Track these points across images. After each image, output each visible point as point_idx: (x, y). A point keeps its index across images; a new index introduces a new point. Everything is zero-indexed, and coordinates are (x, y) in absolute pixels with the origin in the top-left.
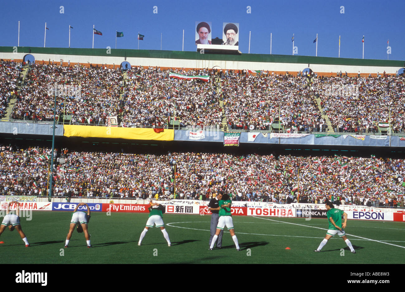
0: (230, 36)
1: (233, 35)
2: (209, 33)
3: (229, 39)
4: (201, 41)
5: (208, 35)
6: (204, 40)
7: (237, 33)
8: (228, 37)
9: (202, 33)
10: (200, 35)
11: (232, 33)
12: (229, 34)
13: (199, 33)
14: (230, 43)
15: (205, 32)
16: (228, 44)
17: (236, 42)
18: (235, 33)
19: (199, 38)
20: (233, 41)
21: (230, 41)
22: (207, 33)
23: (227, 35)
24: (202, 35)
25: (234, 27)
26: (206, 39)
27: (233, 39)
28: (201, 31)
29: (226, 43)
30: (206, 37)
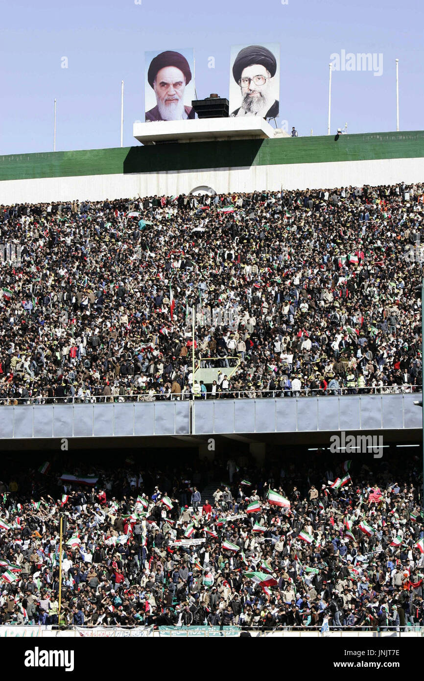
0: (253, 86)
1: (261, 82)
2: (187, 83)
3: (248, 94)
4: (164, 111)
5: (182, 91)
6: (173, 105)
7: (273, 75)
8: (246, 90)
9: (164, 84)
10: (158, 93)
11: (259, 77)
12: (250, 80)
13: (157, 85)
14: (254, 107)
15: (174, 82)
16: (246, 113)
17: (272, 103)
18: (267, 77)
19: (158, 103)
20: (262, 101)
21: (251, 102)
22: (182, 83)
23: (243, 84)
24: (165, 93)
25: (265, 56)
26: (179, 101)
27: (262, 94)
28: (161, 81)
29: (241, 109)
30: (178, 98)
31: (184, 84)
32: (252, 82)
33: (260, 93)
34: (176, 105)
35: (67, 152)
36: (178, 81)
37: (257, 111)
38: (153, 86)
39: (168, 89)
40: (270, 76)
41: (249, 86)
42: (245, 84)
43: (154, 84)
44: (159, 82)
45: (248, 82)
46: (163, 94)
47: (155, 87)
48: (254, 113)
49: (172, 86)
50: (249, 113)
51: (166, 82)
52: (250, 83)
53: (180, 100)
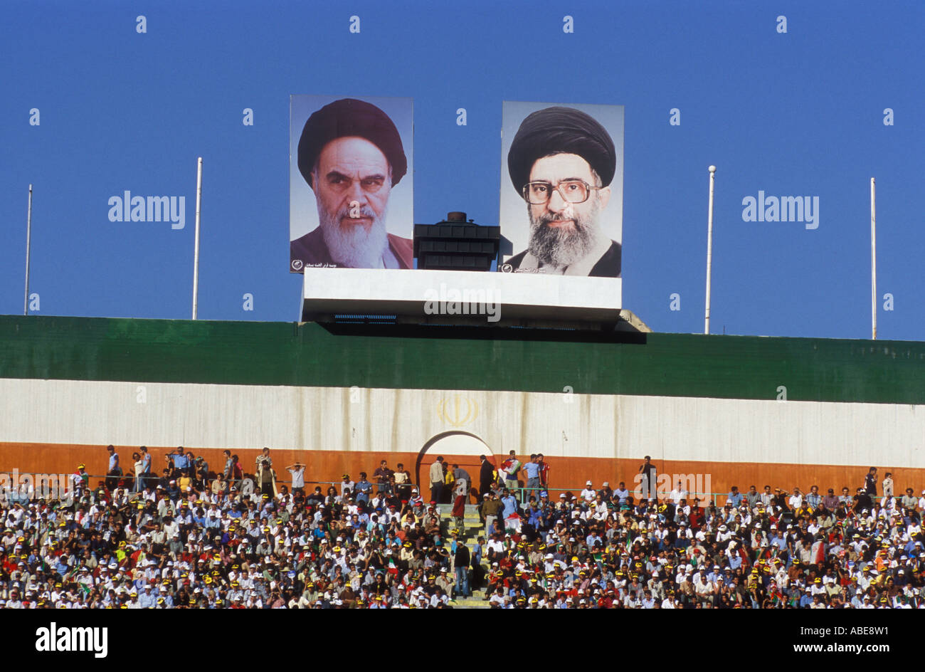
0: (556, 204)
1: (577, 194)
2: (395, 181)
3: (545, 223)
4: (336, 240)
5: (384, 200)
6: (359, 232)
7: (606, 179)
8: (540, 211)
9: (337, 178)
10: (322, 198)
11: (572, 183)
12: (550, 188)
13: (320, 179)
14: (561, 253)
15: (362, 176)
16: (540, 265)
17: (606, 247)
18: (591, 183)
19: (321, 222)
20: (580, 241)
21: (553, 241)
22: (382, 178)
23: (532, 195)
24: (341, 199)
25: (588, 135)
26: (375, 224)
27: (582, 223)
28: (331, 170)
29: (528, 255)
30: (373, 214)
31: (387, 182)
32: (555, 193)
33: (576, 222)
34: (368, 230)
35: (115, 321)
36: (373, 173)
37: (567, 263)
38: (310, 182)
39: (348, 192)
40: (600, 184)
41: (548, 201)
42: (538, 198)
43: (314, 175)
44: (324, 174)
45: (545, 193)
46: (335, 200)
47: (315, 182)
48: (560, 267)
49: (357, 185)
50: (546, 267)
51: (342, 172)
52: (549, 195)
53: (377, 219)
